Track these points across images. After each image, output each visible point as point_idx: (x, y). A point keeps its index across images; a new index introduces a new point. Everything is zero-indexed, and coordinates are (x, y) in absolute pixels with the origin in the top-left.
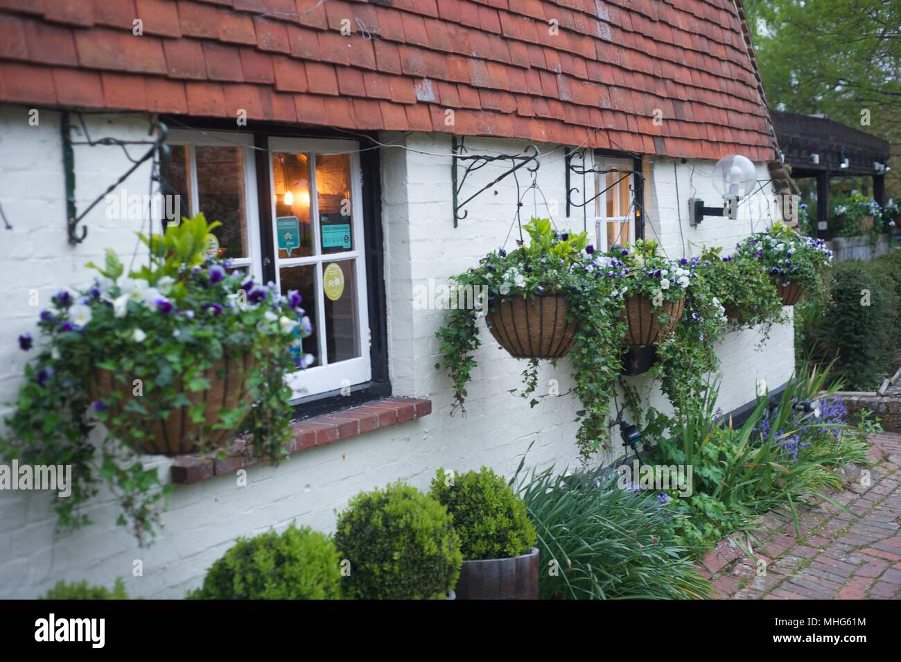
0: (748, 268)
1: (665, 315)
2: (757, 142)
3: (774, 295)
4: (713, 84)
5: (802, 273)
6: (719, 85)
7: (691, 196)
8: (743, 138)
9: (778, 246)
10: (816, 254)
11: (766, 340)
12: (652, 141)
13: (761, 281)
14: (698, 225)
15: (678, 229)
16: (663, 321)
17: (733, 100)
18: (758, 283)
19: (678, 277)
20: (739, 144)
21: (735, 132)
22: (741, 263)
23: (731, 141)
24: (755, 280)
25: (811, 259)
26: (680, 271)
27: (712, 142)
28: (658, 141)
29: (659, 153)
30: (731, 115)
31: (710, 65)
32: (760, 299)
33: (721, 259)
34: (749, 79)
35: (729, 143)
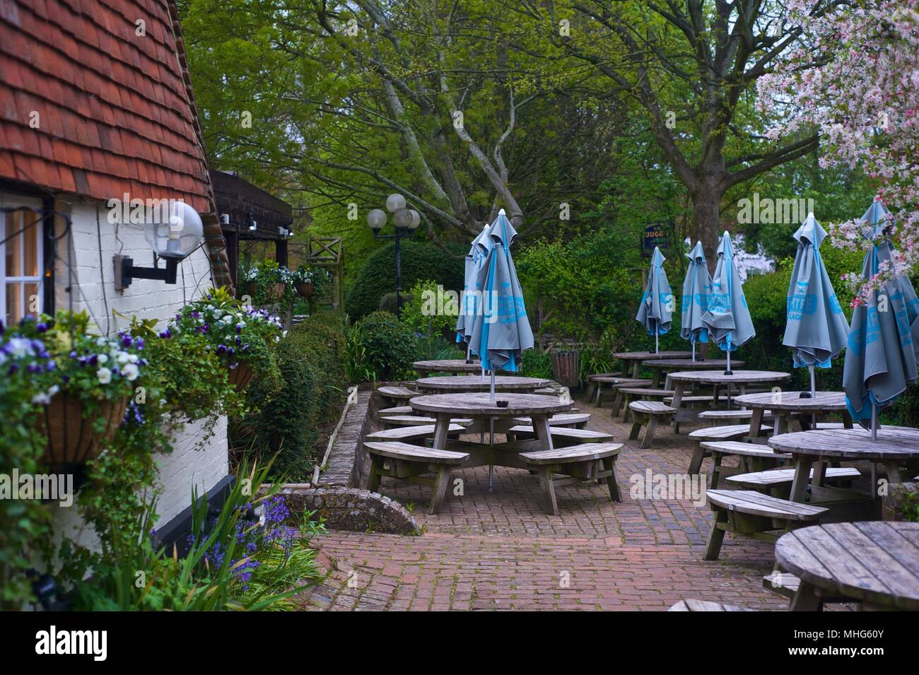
0: (194, 346)
1: (103, 421)
2: (192, 189)
3: (225, 381)
4: (145, 110)
5: (253, 352)
6: (152, 113)
7: (117, 252)
8: (178, 182)
9: (226, 318)
10: (269, 328)
11: (211, 437)
12: (71, 175)
13: (209, 364)
14: (126, 290)
15: (100, 295)
16: (101, 429)
17: (167, 134)
18: (206, 366)
19: (122, 365)
20: (172, 189)
21: (169, 174)
22: (183, 340)
23: (165, 185)
24: (202, 362)
25: (263, 334)
26: (124, 357)
27: (143, 184)
28: (80, 176)
29: (81, 192)
30: (165, 152)
31: (142, 85)
32: (208, 387)
33: (158, 334)
34: (184, 110)
35: (163, 187)
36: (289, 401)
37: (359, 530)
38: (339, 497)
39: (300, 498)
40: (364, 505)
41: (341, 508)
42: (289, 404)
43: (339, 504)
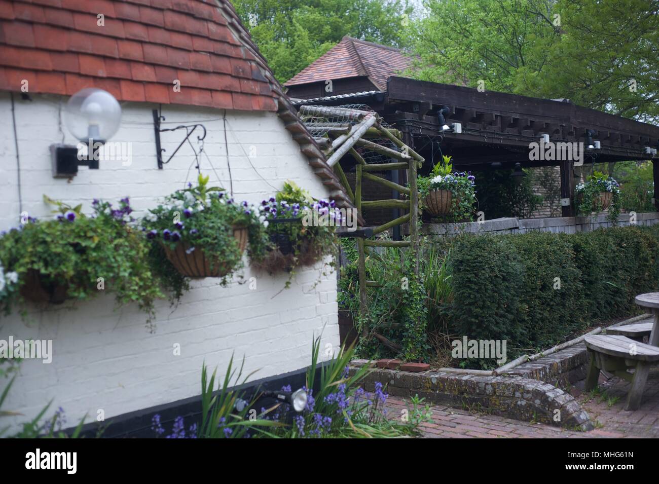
7: (57, 142)
36: (478, 292)
37: (525, 420)
38: (507, 386)
39: (474, 384)
40: (529, 396)
41: (509, 397)
42: (478, 295)
43: (507, 393)
